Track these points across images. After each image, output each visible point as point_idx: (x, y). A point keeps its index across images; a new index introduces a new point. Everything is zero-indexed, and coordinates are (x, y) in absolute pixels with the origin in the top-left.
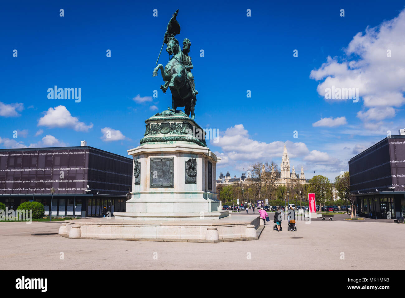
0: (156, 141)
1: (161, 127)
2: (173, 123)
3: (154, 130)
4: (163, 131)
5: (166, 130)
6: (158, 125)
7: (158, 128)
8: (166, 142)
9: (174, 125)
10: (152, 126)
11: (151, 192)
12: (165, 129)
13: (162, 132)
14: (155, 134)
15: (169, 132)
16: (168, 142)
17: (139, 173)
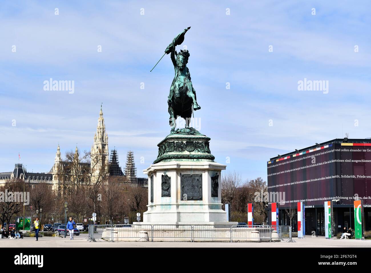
0: (184, 158)
1: (185, 145)
2: (197, 142)
3: (179, 148)
4: (188, 148)
5: (191, 148)
6: (182, 143)
7: (182, 146)
8: (193, 160)
9: (198, 144)
10: (176, 144)
11: (182, 204)
12: (189, 147)
13: (188, 150)
14: (181, 151)
15: (194, 151)
16: (195, 160)
17: (169, 187)
